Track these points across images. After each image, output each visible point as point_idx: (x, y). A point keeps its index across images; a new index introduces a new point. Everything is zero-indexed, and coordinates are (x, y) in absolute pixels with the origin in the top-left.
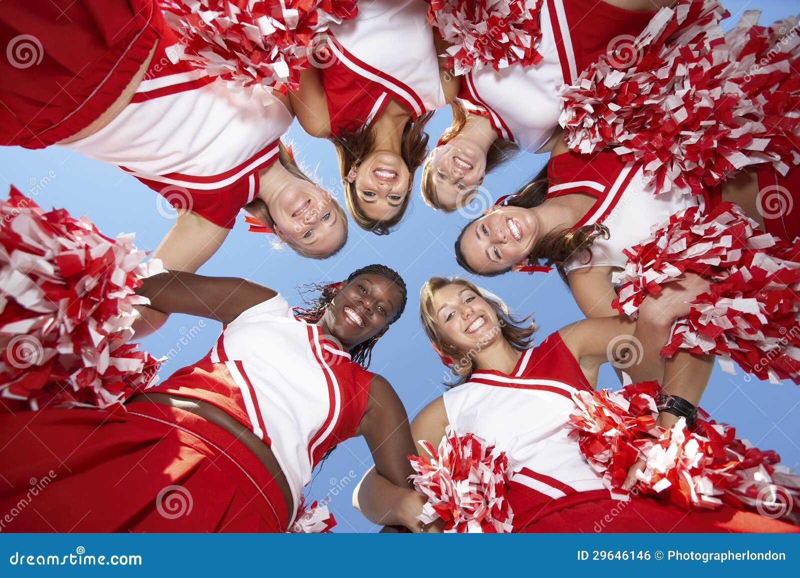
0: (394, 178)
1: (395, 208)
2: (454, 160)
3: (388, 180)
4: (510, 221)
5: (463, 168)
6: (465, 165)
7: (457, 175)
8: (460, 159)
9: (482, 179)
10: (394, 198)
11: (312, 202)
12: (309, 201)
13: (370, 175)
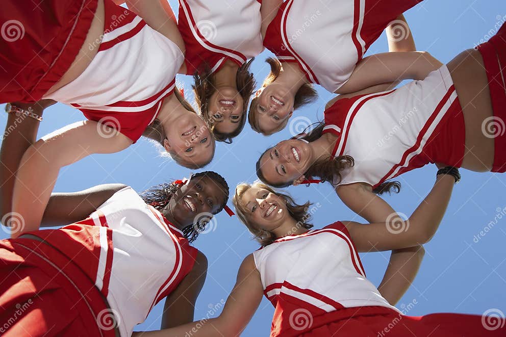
0: (233, 104)
1: (236, 124)
2: (271, 99)
3: (229, 106)
4: (294, 149)
5: (278, 105)
6: (278, 102)
7: (272, 109)
8: (275, 98)
9: (291, 113)
10: (234, 118)
11: (197, 128)
12: (195, 127)
13: (217, 104)
